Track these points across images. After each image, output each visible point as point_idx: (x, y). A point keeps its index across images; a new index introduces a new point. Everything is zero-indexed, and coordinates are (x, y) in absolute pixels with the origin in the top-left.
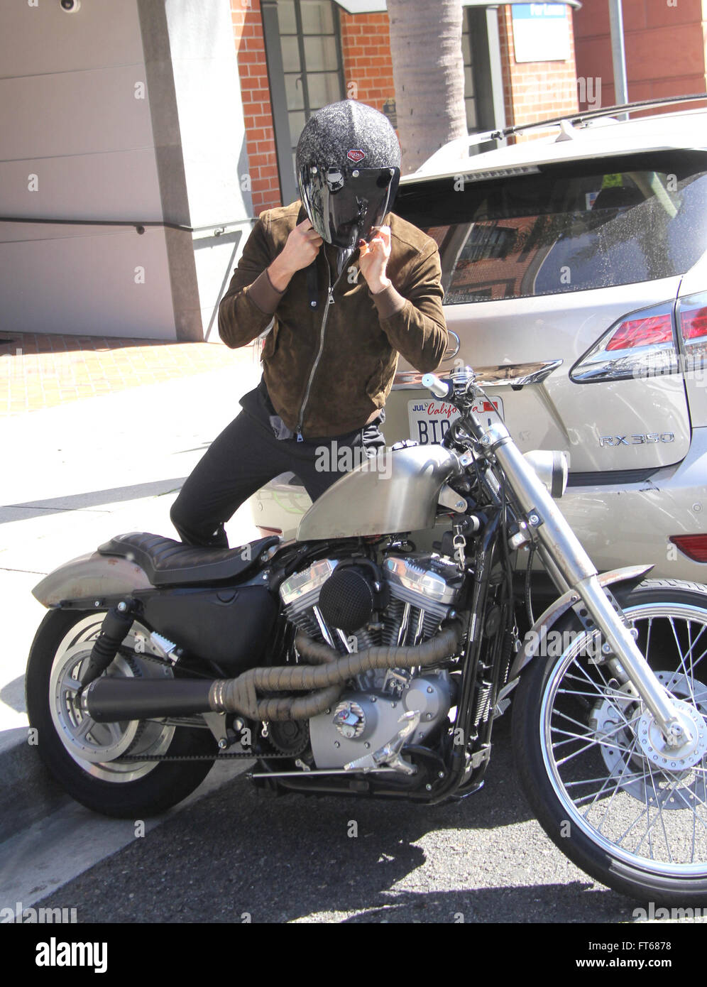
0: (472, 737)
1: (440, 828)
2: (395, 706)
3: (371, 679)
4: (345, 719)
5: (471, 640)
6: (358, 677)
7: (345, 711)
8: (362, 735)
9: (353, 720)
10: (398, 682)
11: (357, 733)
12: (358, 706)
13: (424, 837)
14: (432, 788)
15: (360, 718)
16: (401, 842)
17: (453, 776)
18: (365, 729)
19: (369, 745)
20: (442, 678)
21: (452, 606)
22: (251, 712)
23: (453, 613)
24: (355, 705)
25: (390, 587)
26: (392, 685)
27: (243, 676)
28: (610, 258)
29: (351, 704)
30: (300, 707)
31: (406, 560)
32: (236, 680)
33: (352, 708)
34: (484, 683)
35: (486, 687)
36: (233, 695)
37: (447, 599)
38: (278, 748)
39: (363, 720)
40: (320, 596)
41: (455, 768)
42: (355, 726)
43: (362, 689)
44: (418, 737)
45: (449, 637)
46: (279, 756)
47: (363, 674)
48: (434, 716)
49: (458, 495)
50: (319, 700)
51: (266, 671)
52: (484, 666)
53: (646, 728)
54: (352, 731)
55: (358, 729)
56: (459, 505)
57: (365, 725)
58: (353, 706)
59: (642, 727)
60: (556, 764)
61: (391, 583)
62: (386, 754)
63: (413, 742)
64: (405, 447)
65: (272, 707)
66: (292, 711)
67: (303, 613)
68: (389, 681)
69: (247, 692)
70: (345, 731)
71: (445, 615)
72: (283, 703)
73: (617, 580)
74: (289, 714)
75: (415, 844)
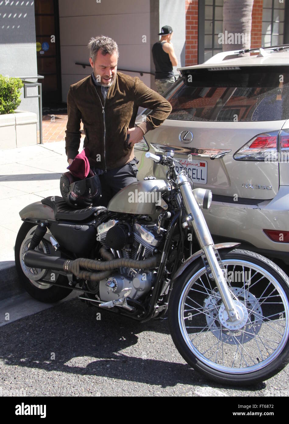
0: (159, 300)
1: (149, 330)
2: (130, 283)
3: (126, 270)
4: (109, 284)
5: (161, 262)
6: (120, 268)
7: (111, 281)
8: (116, 291)
9: (113, 285)
10: (134, 273)
11: (114, 290)
12: (116, 280)
13: (142, 333)
14: (140, 317)
15: (116, 285)
16: (132, 333)
17: (148, 314)
18: (117, 289)
19: (119, 295)
20: (149, 275)
21: (156, 247)
22: (77, 274)
23: (156, 250)
24: (115, 280)
25: (134, 235)
26: (131, 274)
27: (76, 260)
28: (259, 109)
29: (113, 279)
30: (94, 277)
31: (142, 226)
32: (74, 261)
33: (113, 280)
34: (167, 279)
35: (168, 281)
36: (72, 267)
37: (154, 244)
38: (89, 289)
39: (117, 286)
40: (107, 235)
41: (150, 311)
42: (113, 288)
43: (121, 273)
44: (137, 297)
45: (153, 259)
46: (89, 292)
47: (123, 267)
48: (143, 290)
49: (165, 202)
50: (101, 275)
51: (84, 259)
52: (168, 273)
53: (222, 310)
54: (112, 289)
55: (115, 289)
56: (164, 207)
57: (117, 288)
58: (114, 280)
59: (221, 310)
60: (184, 318)
61: (135, 234)
62: (120, 302)
63: (135, 299)
64: (149, 179)
65: (84, 275)
66: (91, 277)
67: (104, 239)
68: (131, 272)
69: (77, 267)
70: (110, 289)
71: (153, 250)
72: (88, 274)
73: (222, 248)
74: (90, 278)
75: (137, 335)
